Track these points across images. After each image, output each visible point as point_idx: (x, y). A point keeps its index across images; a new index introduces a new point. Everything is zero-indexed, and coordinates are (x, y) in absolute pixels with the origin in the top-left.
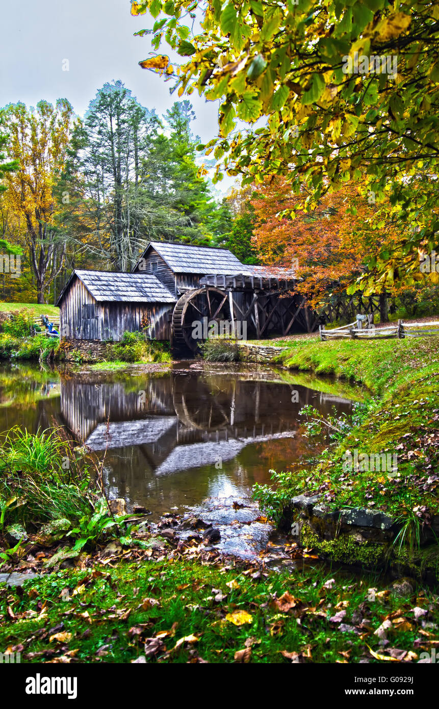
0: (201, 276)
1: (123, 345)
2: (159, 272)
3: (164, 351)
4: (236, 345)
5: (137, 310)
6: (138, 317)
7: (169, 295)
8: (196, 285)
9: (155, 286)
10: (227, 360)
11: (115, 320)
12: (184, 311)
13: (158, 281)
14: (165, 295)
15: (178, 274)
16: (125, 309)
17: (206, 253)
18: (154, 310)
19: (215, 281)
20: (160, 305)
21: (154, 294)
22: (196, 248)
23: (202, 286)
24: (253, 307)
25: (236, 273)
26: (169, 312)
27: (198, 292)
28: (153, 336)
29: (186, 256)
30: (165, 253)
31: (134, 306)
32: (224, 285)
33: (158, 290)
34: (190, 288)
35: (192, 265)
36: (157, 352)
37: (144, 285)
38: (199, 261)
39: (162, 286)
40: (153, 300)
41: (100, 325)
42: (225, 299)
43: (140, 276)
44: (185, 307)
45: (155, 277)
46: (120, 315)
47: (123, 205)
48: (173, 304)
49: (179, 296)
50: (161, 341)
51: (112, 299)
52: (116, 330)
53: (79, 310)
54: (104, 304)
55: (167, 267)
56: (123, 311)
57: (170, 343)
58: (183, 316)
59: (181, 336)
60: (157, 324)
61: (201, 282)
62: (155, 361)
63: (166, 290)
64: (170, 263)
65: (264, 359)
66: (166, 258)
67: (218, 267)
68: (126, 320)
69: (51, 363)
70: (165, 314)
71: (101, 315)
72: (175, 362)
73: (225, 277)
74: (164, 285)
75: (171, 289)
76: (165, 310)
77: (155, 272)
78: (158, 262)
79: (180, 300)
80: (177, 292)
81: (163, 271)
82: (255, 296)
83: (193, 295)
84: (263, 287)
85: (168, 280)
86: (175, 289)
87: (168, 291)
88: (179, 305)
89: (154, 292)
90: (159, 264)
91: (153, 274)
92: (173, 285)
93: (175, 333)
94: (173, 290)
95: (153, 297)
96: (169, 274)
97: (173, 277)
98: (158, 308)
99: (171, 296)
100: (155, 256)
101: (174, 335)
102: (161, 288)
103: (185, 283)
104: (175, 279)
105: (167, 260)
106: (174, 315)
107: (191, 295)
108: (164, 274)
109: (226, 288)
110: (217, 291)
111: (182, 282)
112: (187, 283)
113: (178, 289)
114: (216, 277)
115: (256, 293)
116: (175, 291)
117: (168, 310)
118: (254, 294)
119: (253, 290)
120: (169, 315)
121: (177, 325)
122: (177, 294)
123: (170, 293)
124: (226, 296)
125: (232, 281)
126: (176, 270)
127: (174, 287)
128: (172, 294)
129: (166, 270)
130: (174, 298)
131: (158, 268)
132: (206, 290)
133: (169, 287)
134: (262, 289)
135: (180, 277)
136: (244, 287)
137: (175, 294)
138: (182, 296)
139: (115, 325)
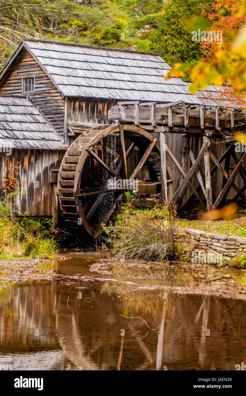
0: (111, 102)
2: (36, 94)
3: (46, 237)
4: (171, 231)
7: (54, 136)
8: (101, 118)
9: (29, 118)
10: (154, 257)
12: (80, 167)
13: (34, 111)
14: (46, 135)
15: (71, 99)
17: (119, 61)
18: (26, 163)
19: (136, 112)
20: (38, 154)
21: (27, 134)
22: (103, 53)
23: (112, 122)
24: (202, 160)
25: (175, 99)
26: (52, 166)
27: (106, 132)
28: (23, 209)
29: (85, 66)
30: (47, 61)
32: (152, 121)
33: (33, 127)
34: (90, 124)
35: (95, 82)
36: (31, 239)
37: (9, 117)
38: (107, 75)
39: (41, 119)
40: (24, 144)
42: (152, 146)
43: (3, 100)
44: (81, 160)
45: (28, 103)
48: (61, 152)
49: (72, 138)
50: (37, 217)
55: (52, 85)
57: (53, 221)
58: (77, 175)
59: (75, 209)
60: (31, 188)
61: (111, 114)
62: (27, 254)
63: (48, 127)
64: (57, 80)
66: (50, 70)
67: (140, 86)
70: (46, 171)
72: (63, 258)
73: (155, 106)
74: (45, 118)
75: (57, 125)
76: (46, 162)
77: (29, 94)
78: (35, 76)
79: (73, 146)
80: (69, 131)
81: (44, 92)
82: (206, 140)
83: (97, 137)
84: (220, 126)
85: (53, 109)
86: (64, 125)
87: (52, 129)
88: (70, 154)
89: (27, 131)
90: (37, 80)
91: (25, 98)
92: (61, 119)
93: (62, 204)
94: (62, 127)
95: (24, 139)
96: (54, 97)
97: (62, 104)
98: (33, 159)
99: (57, 138)
100: (31, 66)
101: (62, 209)
102: (40, 123)
103: (82, 115)
104: (65, 108)
105: (51, 74)
106: (62, 173)
107: (94, 136)
108: (46, 97)
109: (154, 127)
110: (140, 132)
111: (77, 112)
112: (86, 115)
113: (70, 125)
114: (138, 105)
115: (207, 136)
116: (65, 130)
117: (51, 162)
118: (204, 138)
119: (203, 130)
120: (53, 172)
121: (67, 190)
122: (68, 134)
123: (55, 131)
124: (155, 140)
125: (166, 113)
126: (69, 91)
127: (63, 121)
128: (59, 135)
129: (50, 91)
130: (63, 142)
131: (36, 88)
132: (120, 129)
133: (54, 122)
134: (219, 129)
135: (74, 104)
136: (187, 125)
137: (65, 134)
138: (78, 139)
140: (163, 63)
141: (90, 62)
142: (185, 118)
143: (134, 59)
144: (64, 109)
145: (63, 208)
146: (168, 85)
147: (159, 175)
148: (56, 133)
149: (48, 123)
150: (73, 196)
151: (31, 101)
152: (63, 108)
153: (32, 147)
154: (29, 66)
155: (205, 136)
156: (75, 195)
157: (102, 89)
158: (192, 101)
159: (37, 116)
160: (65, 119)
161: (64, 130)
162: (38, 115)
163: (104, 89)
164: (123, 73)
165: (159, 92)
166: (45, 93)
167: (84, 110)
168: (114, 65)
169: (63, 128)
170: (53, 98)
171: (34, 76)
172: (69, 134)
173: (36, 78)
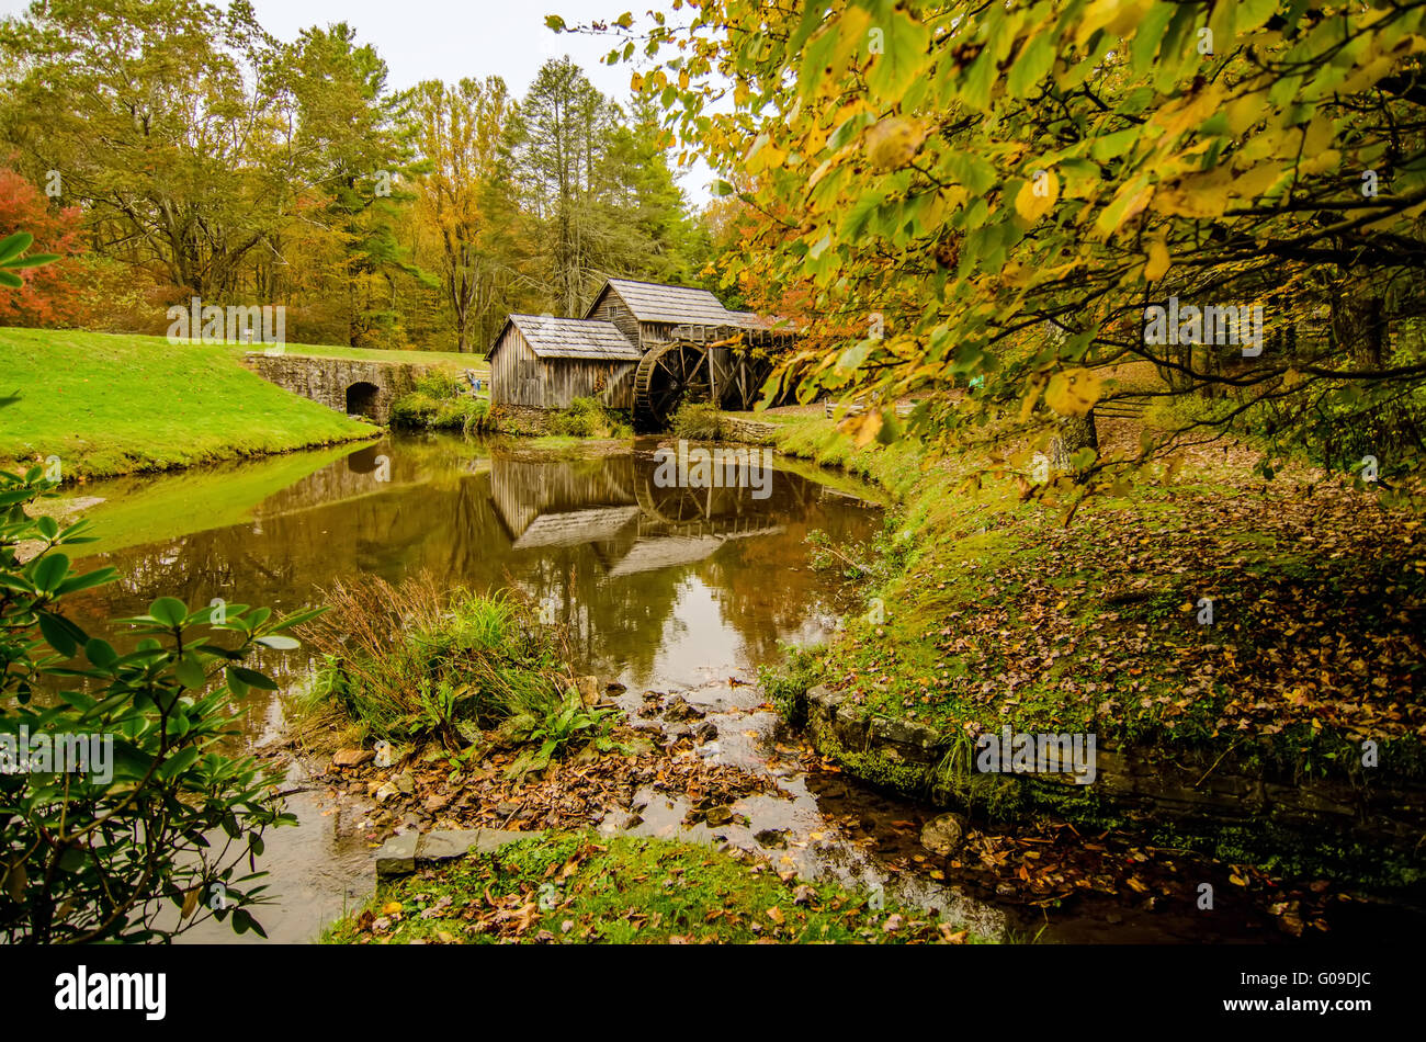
0: (674, 325)
1: (572, 415)
2: (619, 319)
3: (626, 423)
4: (717, 419)
5: (590, 369)
6: (592, 377)
7: (632, 350)
8: (666, 337)
9: (613, 337)
10: (704, 438)
11: (562, 381)
12: (650, 372)
13: (617, 331)
14: (626, 350)
15: (644, 323)
16: (574, 366)
18: (612, 370)
19: (691, 332)
20: (620, 363)
21: (612, 348)
22: (668, 289)
23: (674, 340)
24: (739, 369)
25: (720, 323)
26: (631, 372)
27: (669, 347)
28: (610, 404)
29: (654, 298)
30: (627, 294)
31: (586, 363)
32: (703, 338)
33: (616, 343)
34: (658, 341)
35: (661, 311)
36: (615, 425)
37: (599, 336)
38: (670, 305)
39: (622, 337)
40: (611, 356)
41: (542, 388)
42: (703, 357)
43: (594, 323)
44: (652, 367)
45: (612, 325)
46: (569, 375)
47: (571, 223)
48: (637, 362)
49: (645, 352)
50: (619, 410)
51: (558, 354)
52: (562, 395)
53: (515, 368)
54: (547, 360)
55: (629, 312)
56: (572, 370)
57: (631, 413)
58: (649, 378)
59: (647, 404)
60: (615, 388)
61: (673, 334)
62: (612, 436)
63: (628, 343)
64: (633, 308)
65: (752, 438)
66: (628, 301)
67: (695, 314)
68: (576, 381)
69: (479, 434)
70: (626, 376)
71: (544, 373)
72: (639, 438)
73: (705, 328)
74: (625, 337)
75: (634, 342)
76: (626, 370)
77: (613, 319)
78: (618, 305)
79: (645, 357)
80: (642, 346)
81: (624, 318)
83: (663, 351)
85: (630, 330)
86: (639, 342)
87: (630, 345)
88: (644, 363)
89: (611, 346)
90: (619, 308)
91: (611, 321)
92: (637, 337)
93: (638, 400)
95: (611, 352)
96: (632, 321)
97: (637, 326)
98: (616, 367)
101: (638, 403)
102: (621, 340)
103: (652, 334)
104: (640, 330)
105: (629, 304)
106: (638, 377)
107: (661, 350)
108: (626, 321)
109: (705, 343)
110: (694, 347)
111: (648, 333)
112: (655, 335)
113: (643, 342)
114: (693, 327)
116: (640, 345)
117: (629, 369)
120: (631, 376)
121: (641, 390)
122: (641, 348)
123: (632, 347)
124: (705, 353)
125: (713, 333)
126: (641, 317)
128: (635, 349)
129: (628, 316)
130: (638, 354)
131: (618, 314)
132: (680, 345)
133: (631, 339)
135: (646, 327)
137: (639, 349)
138: (649, 352)
139: (562, 388)
140: (711, 297)
141: (658, 295)
147: (708, 379)
149: (627, 340)
150: (646, 394)
151: (615, 324)
152: (638, 329)
153: (617, 358)
154: (613, 299)
160: (639, 338)
162: (619, 334)
164: (682, 304)
167: (654, 331)
169: (638, 344)
170: (630, 321)
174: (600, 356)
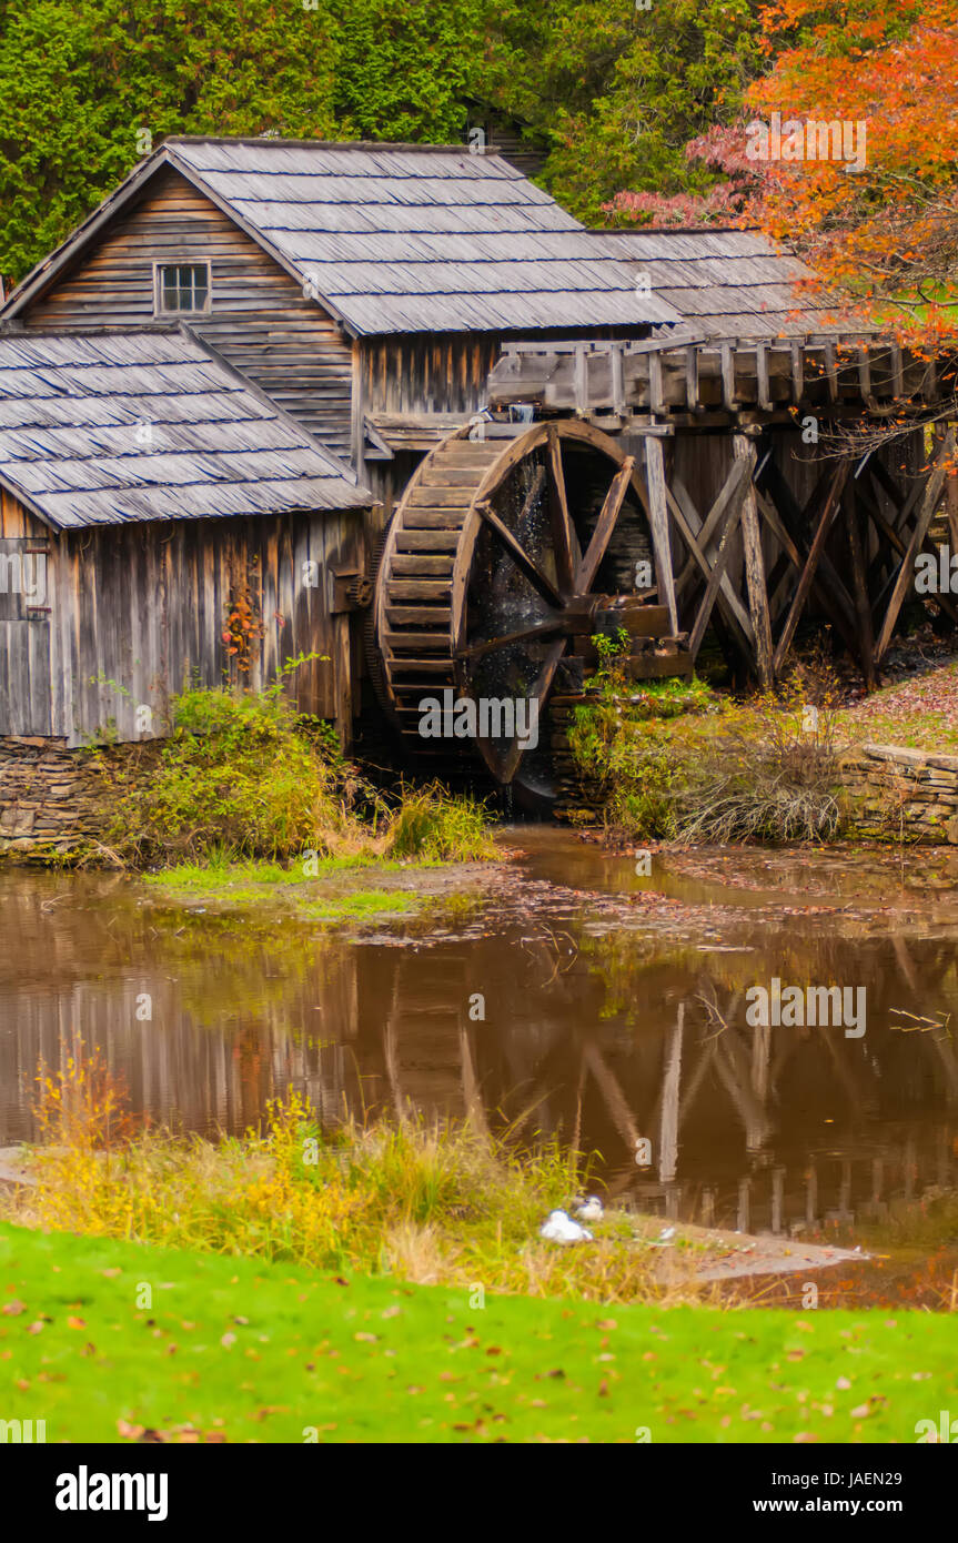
2: (215, 320)
5: (208, 565)
6: (215, 598)
7: (315, 460)
11: (124, 622)
13: (226, 378)
15: (372, 344)
16: (160, 558)
17: (420, 190)
18: (273, 557)
19: (579, 378)
20: (298, 524)
21: (257, 462)
23: (504, 410)
26: (331, 563)
30: (280, 215)
32: (615, 400)
34: (416, 416)
38: (419, 247)
39: (251, 400)
40: (269, 496)
41: (65, 659)
42: (623, 480)
44: (467, 543)
45: (195, 352)
46: (143, 591)
48: (369, 520)
49: (385, 469)
51: (106, 508)
52: (126, 680)
56: (152, 574)
57: (340, 735)
60: (286, 636)
61: (508, 383)
68: (165, 617)
70: (318, 575)
71: (65, 598)
73: (622, 351)
74: (268, 402)
75: (319, 424)
76: (317, 553)
77: (187, 318)
78: (213, 261)
79: (411, 495)
80: (368, 444)
81: (256, 315)
82: (743, 447)
83: (498, 468)
84: (771, 398)
85: (297, 371)
86: (349, 426)
87: (301, 438)
88: (411, 523)
89: (249, 451)
90: (220, 273)
91: (177, 332)
92: (336, 405)
93: (394, 682)
94: (340, 431)
95: (262, 479)
96: (303, 335)
97: (336, 358)
98: (287, 544)
99: (327, 469)
100: (190, 227)
101: (392, 696)
102: (261, 418)
103: (395, 388)
104: (354, 370)
105: (295, 260)
106: (395, 585)
107: (488, 464)
108: (267, 332)
109: (623, 419)
110: (593, 439)
111: (383, 382)
112: (406, 389)
113: (374, 427)
114: (586, 354)
115: (749, 436)
116: (356, 439)
117: (329, 548)
118: (739, 440)
119: (733, 416)
120: (338, 579)
121: (417, 639)
122: (364, 453)
123: (314, 446)
124: (630, 461)
125: (644, 370)
127: (345, 412)
128: (333, 457)
129: (281, 313)
130: (353, 480)
131: (216, 301)
132: (548, 436)
133: (304, 414)
134: (769, 406)
135: (377, 359)
136: (697, 403)
137: (356, 455)
138: (421, 476)
139: (127, 654)
140: (520, 182)
141: (356, 203)
142: (690, 381)
143: (449, 178)
144: (348, 375)
145: (396, 692)
146: (573, 263)
147: (623, 569)
148: (320, 451)
149: (281, 416)
150: (448, 658)
151: (201, 344)
152: (342, 369)
153: (297, 506)
154: (182, 228)
155: (743, 434)
156: (456, 652)
157: (432, 298)
158: (655, 314)
159: (238, 394)
160: (353, 407)
161: (352, 442)
162: (241, 391)
163: (438, 296)
164: (450, 233)
165: (564, 293)
166: (258, 318)
167: (399, 374)
168: (412, 205)
169: (347, 433)
170: (296, 335)
171: (209, 263)
172: (372, 455)
173: (214, 268)
174: (231, 501)
